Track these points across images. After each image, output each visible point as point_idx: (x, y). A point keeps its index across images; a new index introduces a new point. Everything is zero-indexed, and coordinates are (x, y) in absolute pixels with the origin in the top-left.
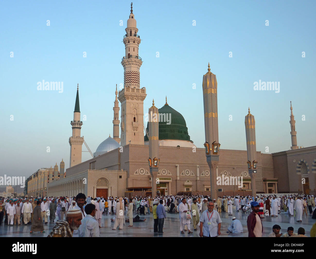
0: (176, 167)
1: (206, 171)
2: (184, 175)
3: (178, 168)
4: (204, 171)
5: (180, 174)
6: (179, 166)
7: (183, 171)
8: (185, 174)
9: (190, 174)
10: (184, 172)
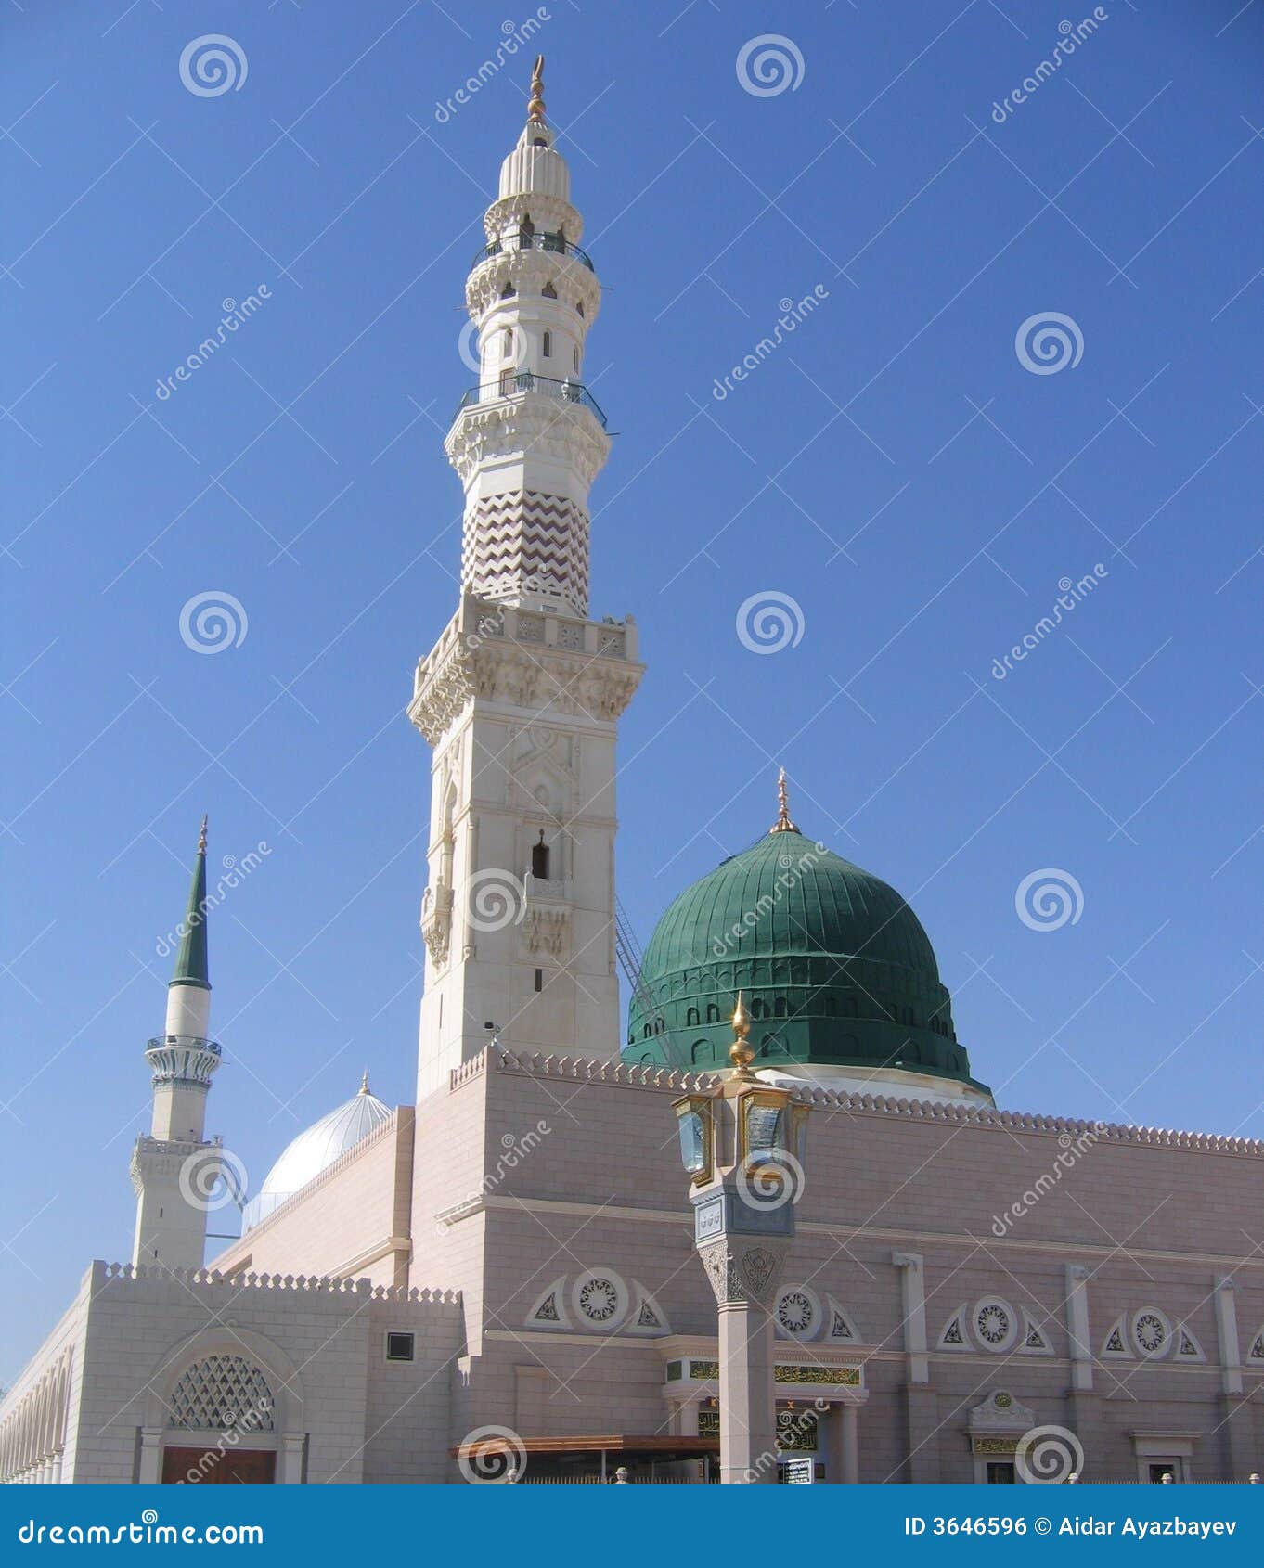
0: (901, 1270)
1: (1143, 1319)
2: (965, 1346)
3: (915, 1283)
4: (1129, 1319)
5: (931, 1338)
6: (921, 1267)
7: (953, 1309)
8: (974, 1341)
9: (1018, 1341)
10: (968, 1319)
